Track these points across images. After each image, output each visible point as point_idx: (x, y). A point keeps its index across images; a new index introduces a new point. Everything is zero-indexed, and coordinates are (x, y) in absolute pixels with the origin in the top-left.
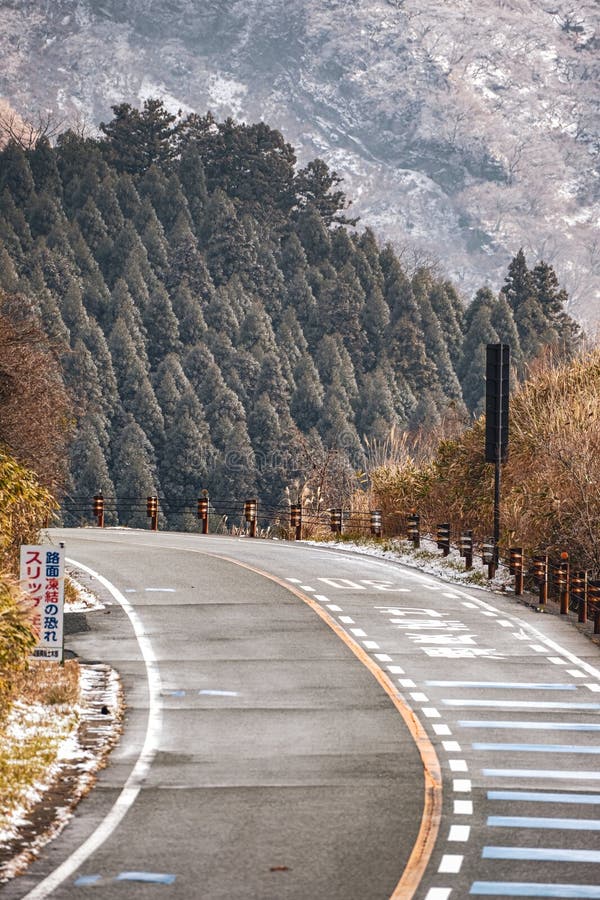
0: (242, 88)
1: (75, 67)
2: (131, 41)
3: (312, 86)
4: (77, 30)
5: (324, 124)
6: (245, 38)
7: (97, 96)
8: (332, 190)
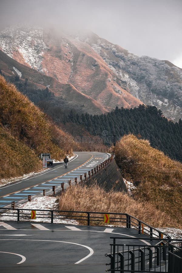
0: (168, 100)
1: (151, 98)
2: (156, 95)
3: (175, 100)
4: (151, 95)
5: (176, 103)
6: (168, 95)
7: (153, 101)
8: (161, 113)
